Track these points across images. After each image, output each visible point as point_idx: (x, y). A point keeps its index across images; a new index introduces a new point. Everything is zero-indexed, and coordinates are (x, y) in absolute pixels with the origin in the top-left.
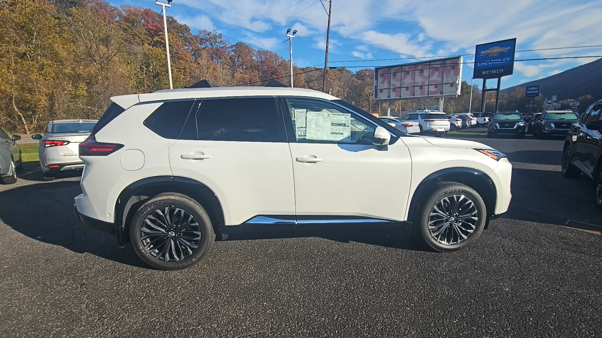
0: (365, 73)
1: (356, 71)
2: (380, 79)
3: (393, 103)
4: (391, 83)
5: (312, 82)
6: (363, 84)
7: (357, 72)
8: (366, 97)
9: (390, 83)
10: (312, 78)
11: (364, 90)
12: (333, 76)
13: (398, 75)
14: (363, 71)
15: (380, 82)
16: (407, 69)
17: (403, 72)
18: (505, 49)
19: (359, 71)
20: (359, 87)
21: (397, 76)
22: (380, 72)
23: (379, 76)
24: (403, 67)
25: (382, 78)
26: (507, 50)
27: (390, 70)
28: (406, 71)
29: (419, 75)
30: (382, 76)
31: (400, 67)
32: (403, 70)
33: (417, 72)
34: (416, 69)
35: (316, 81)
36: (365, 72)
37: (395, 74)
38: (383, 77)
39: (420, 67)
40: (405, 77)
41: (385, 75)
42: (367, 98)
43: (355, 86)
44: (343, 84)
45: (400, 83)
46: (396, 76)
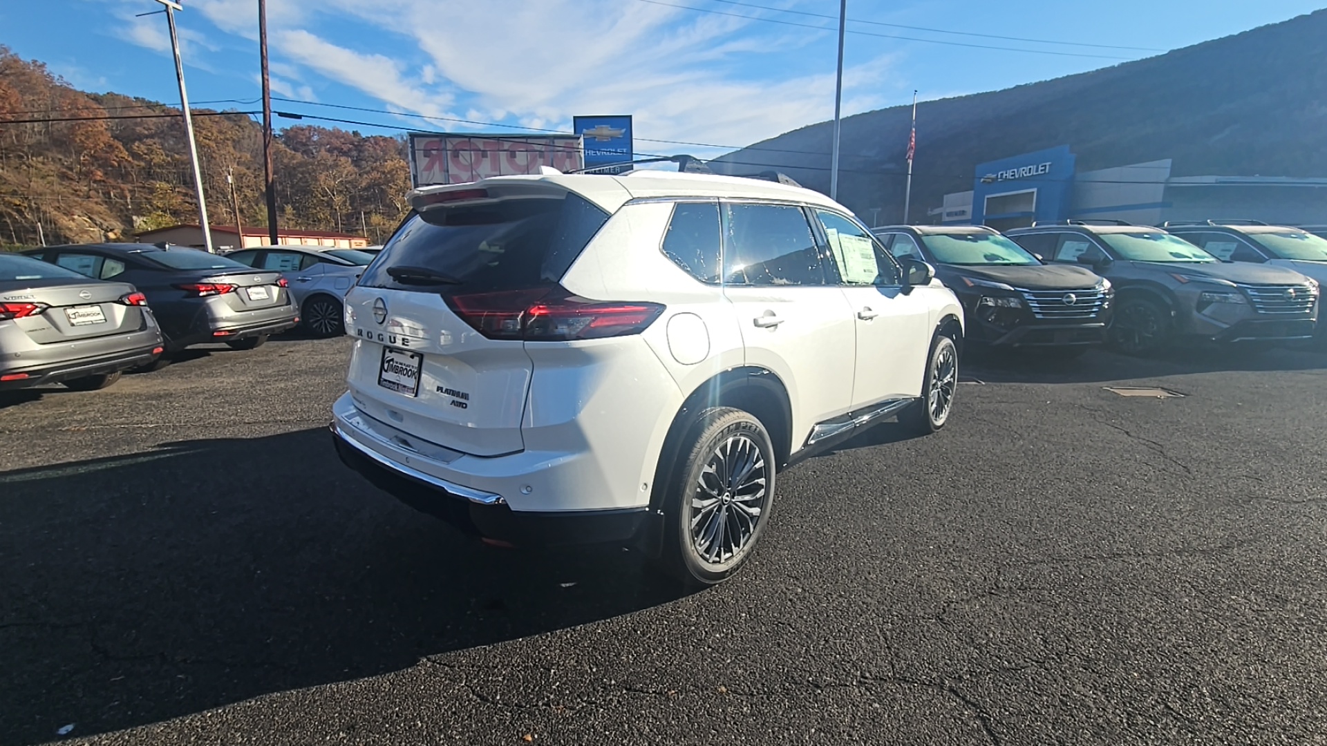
0: (308, 135)
1: (281, 127)
2: (423, 162)
3: (395, 215)
4: (450, 173)
5: (140, 140)
6: (312, 164)
7: (282, 130)
8: (323, 196)
9: (448, 171)
10: (138, 129)
11: (317, 180)
12: (215, 131)
13: (465, 157)
14: (303, 130)
15: (422, 168)
16: (480, 144)
17: (474, 150)
18: (619, 132)
19: (291, 129)
20: (301, 169)
21: (461, 157)
22: (420, 144)
23: (419, 155)
24: (472, 140)
25: (427, 159)
26: (621, 134)
27: (443, 142)
28: (480, 150)
29: (508, 160)
30: (427, 153)
31: (467, 139)
32: (472, 148)
33: (503, 156)
34: (501, 148)
35: (156, 140)
36: (307, 132)
37: (456, 154)
38: (428, 157)
39: (507, 145)
40: (478, 162)
41: (434, 152)
42: (325, 199)
43: (286, 166)
44: (249, 156)
45: (470, 173)
46: (458, 157)
